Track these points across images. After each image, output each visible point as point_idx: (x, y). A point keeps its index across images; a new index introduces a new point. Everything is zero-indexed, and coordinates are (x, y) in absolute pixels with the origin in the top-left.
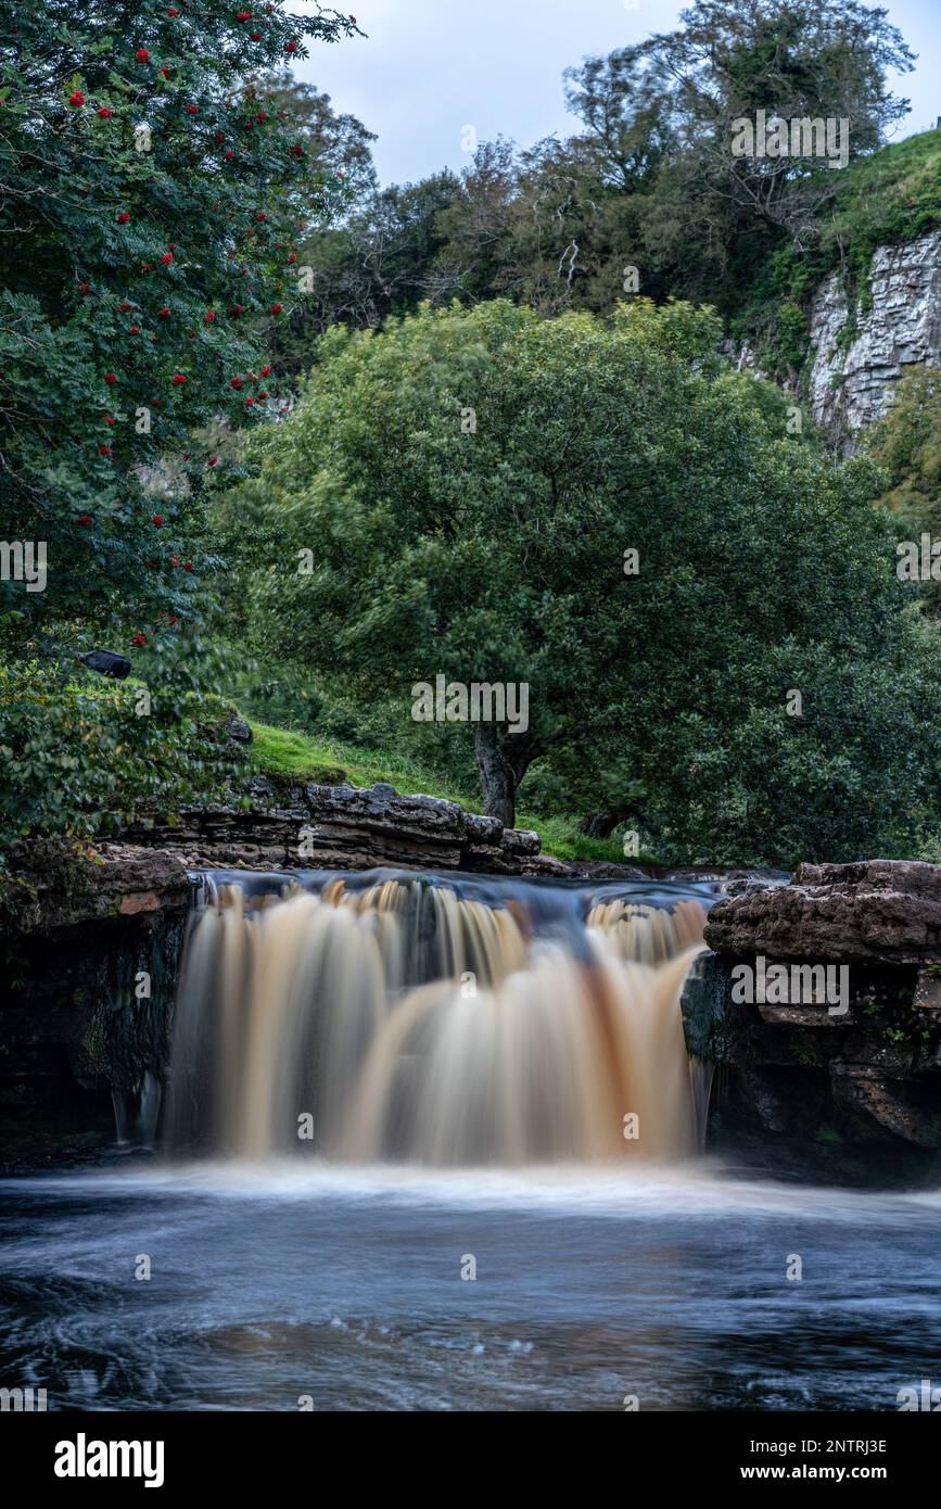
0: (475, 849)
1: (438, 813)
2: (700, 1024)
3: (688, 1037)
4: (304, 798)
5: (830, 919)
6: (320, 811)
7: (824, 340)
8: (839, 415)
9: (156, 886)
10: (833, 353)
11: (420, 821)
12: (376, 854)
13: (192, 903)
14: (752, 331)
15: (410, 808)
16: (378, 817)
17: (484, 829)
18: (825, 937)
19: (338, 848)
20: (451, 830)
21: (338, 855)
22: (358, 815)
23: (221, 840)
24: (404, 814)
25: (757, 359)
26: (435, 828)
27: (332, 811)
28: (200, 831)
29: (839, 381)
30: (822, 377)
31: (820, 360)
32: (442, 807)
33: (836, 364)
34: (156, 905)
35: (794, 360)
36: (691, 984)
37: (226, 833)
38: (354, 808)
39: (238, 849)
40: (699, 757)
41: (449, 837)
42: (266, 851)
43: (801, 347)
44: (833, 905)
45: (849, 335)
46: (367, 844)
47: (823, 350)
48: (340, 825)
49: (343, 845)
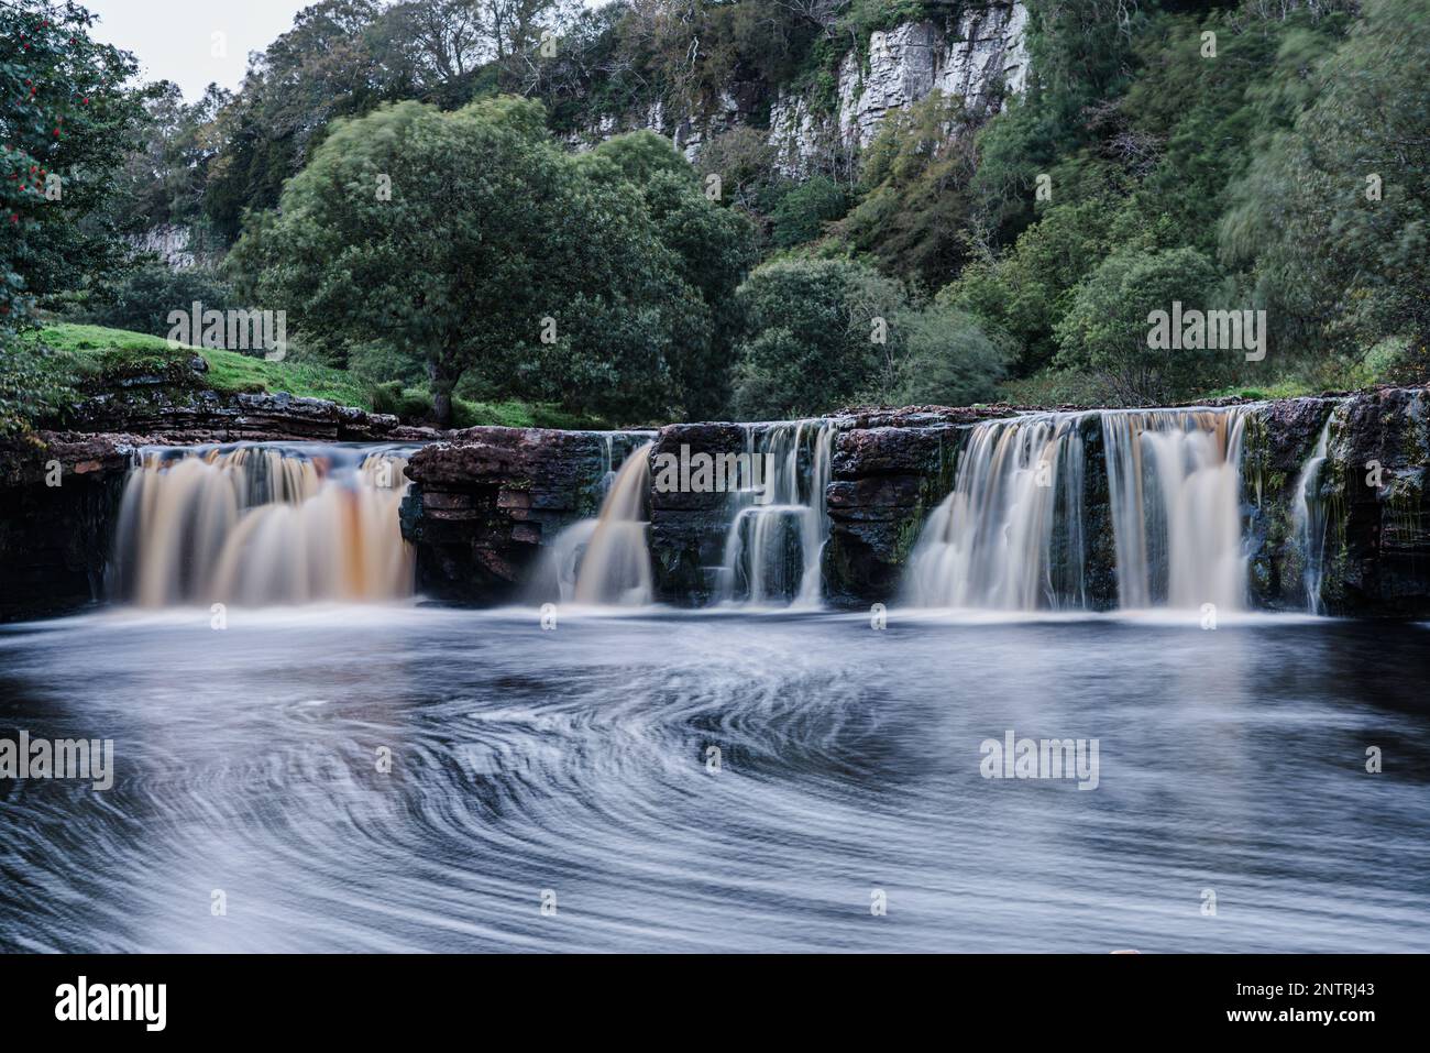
0: (348, 427)
1: (318, 406)
2: (408, 522)
3: (403, 529)
4: (237, 402)
5: (449, 460)
6: (247, 409)
7: (846, 93)
8: (857, 142)
9: (96, 458)
10: (851, 101)
11: (307, 412)
12: (284, 432)
13: (128, 465)
14: (804, 90)
15: (299, 405)
16: (281, 411)
17: (351, 415)
18: (448, 470)
19: (260, 430)
20: (328, 417)
21: (258, 433)
22: (270, 411)
23: (188, 428)
24: (296, 409)
25: (808, 106)
26: (316, 416)
27: (253, 409)
28: (175, 423)
29: (854, 119)
30: (845, 117)
31: (844, 106)
32: (320, 404)
33: (852, 109)
34: (98, 467)
35: (828, 106)
36: (405, 499)
37: (191, 424)
38: (265, 407)
39: (198, 433)
40: (523, 366)
41: (327, 421)
42: (215, 433)
43: (833, 99)
44: (450, 452)
45: (859, 90)
46: (276, 426)
47: (846, 100)
48: (259, 417)
49: (263, 428)
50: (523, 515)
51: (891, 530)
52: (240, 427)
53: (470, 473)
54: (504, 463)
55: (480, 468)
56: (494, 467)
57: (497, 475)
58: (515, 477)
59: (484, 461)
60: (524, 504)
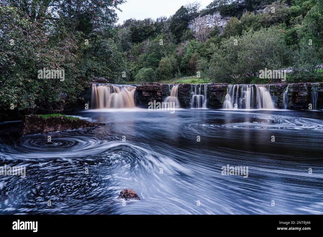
13: (91, 86)
46: (98, 82)
49: (96, 82)
50: (160, 95)
51: (221, 98)
52: (93, 82)
53: (154, 89)
54: (159, 88)
55: (156, 88)
56: (158, 88)
57: (157, 89)
58: (160, 90)
59: (157, 87)
60: (160, 94)
